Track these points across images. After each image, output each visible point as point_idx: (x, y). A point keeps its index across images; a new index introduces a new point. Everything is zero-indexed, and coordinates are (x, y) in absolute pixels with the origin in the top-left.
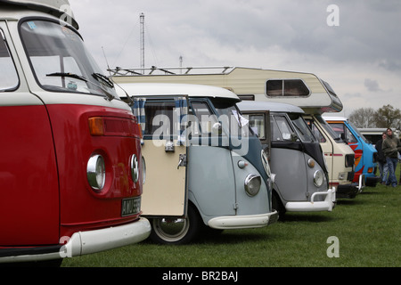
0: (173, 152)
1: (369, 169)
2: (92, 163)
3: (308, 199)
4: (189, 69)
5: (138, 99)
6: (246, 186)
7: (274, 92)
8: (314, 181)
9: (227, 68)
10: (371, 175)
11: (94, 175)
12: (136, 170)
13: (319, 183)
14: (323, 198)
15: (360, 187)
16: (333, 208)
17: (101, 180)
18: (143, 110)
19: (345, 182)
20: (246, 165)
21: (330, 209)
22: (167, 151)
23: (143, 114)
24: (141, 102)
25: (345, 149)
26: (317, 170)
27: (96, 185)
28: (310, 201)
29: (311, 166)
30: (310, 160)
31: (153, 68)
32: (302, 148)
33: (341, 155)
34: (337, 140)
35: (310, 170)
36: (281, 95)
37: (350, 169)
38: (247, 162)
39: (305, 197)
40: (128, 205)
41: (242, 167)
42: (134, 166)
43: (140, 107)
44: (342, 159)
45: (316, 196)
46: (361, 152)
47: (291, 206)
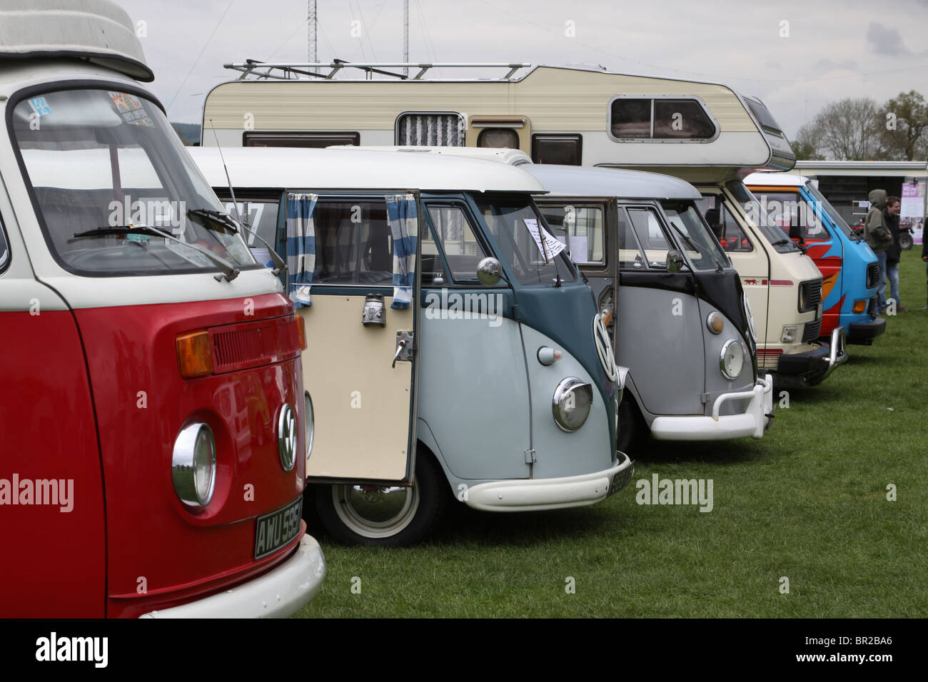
0: (382, 326)
1: (856, 303)
2: (186, 444)
3: (706, 410)
4: (425, 67)
5: (298, 197)
6: (556, 408)
7: (629, 128)
8: (722, 365)
9: (515, 67)
10: (862, 319)
11: (189, 473)
12: (291, 442)
13: (734, 369)
14: (741, 406)
15: (832, 359)
16: (766, 427)
17: (205, 483)
18: (310, 223)
19: (796, 348)
20: (556, 357)
21: (759, 433)
22: (366, 325)
23: (311, 232)
24: (305, 203)
25: (799, 268)
26: (728, 340)
27: (194, 496)
28: (710, 415)
29: (715, 331)
30: (713, 316)
31: (338, 64)
32: (695, 287)
33: (788, 283)
34: (780, 245)
35: (714, 340)
36: (647, 136)
37: (809, 316)
38: (560, 351)
39: (698, 406)
40: (271, 530)
41: (547, 363)
42: (286, 433)
43: (304, 215)
44: (792, 294)
45: (725, 403)
46: (838, 261)
47: (666, 426)
